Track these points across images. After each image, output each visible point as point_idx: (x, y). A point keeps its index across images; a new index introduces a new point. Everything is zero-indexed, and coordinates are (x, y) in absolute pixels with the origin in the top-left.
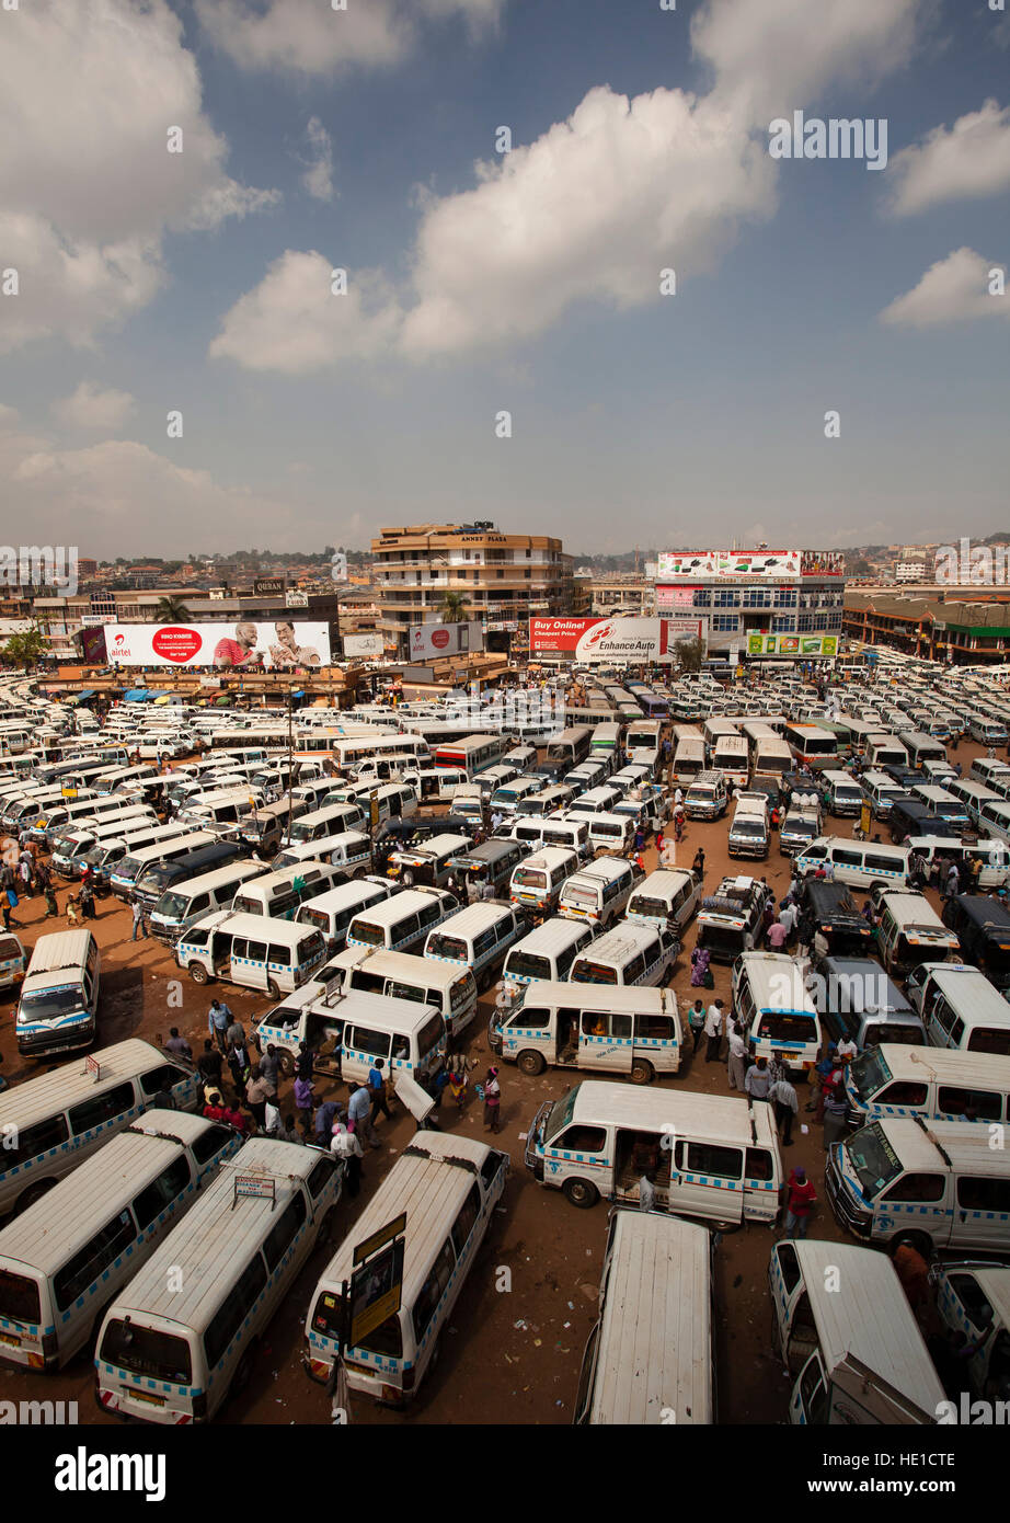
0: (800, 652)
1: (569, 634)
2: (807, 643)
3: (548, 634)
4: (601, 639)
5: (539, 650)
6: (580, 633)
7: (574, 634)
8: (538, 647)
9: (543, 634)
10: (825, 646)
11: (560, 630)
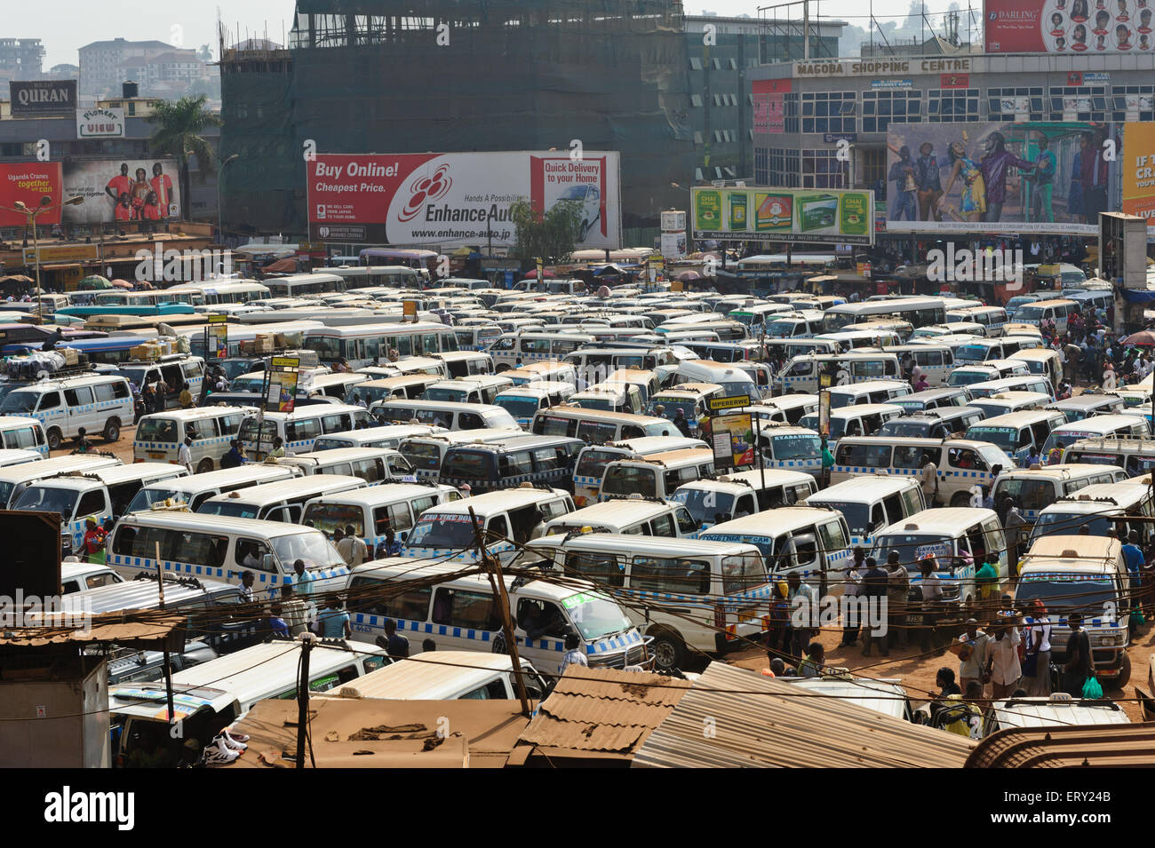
0: (796, 228)
1: (373, 188)
2: (809, 207)
3: (339, 189)
4: (428, 200)
5: (324, 223)
6: (392, 185)
7: (381, 188)
8: (322, 215)
9: (330, 188)
10: (847, 213)
11: (358, 180)
